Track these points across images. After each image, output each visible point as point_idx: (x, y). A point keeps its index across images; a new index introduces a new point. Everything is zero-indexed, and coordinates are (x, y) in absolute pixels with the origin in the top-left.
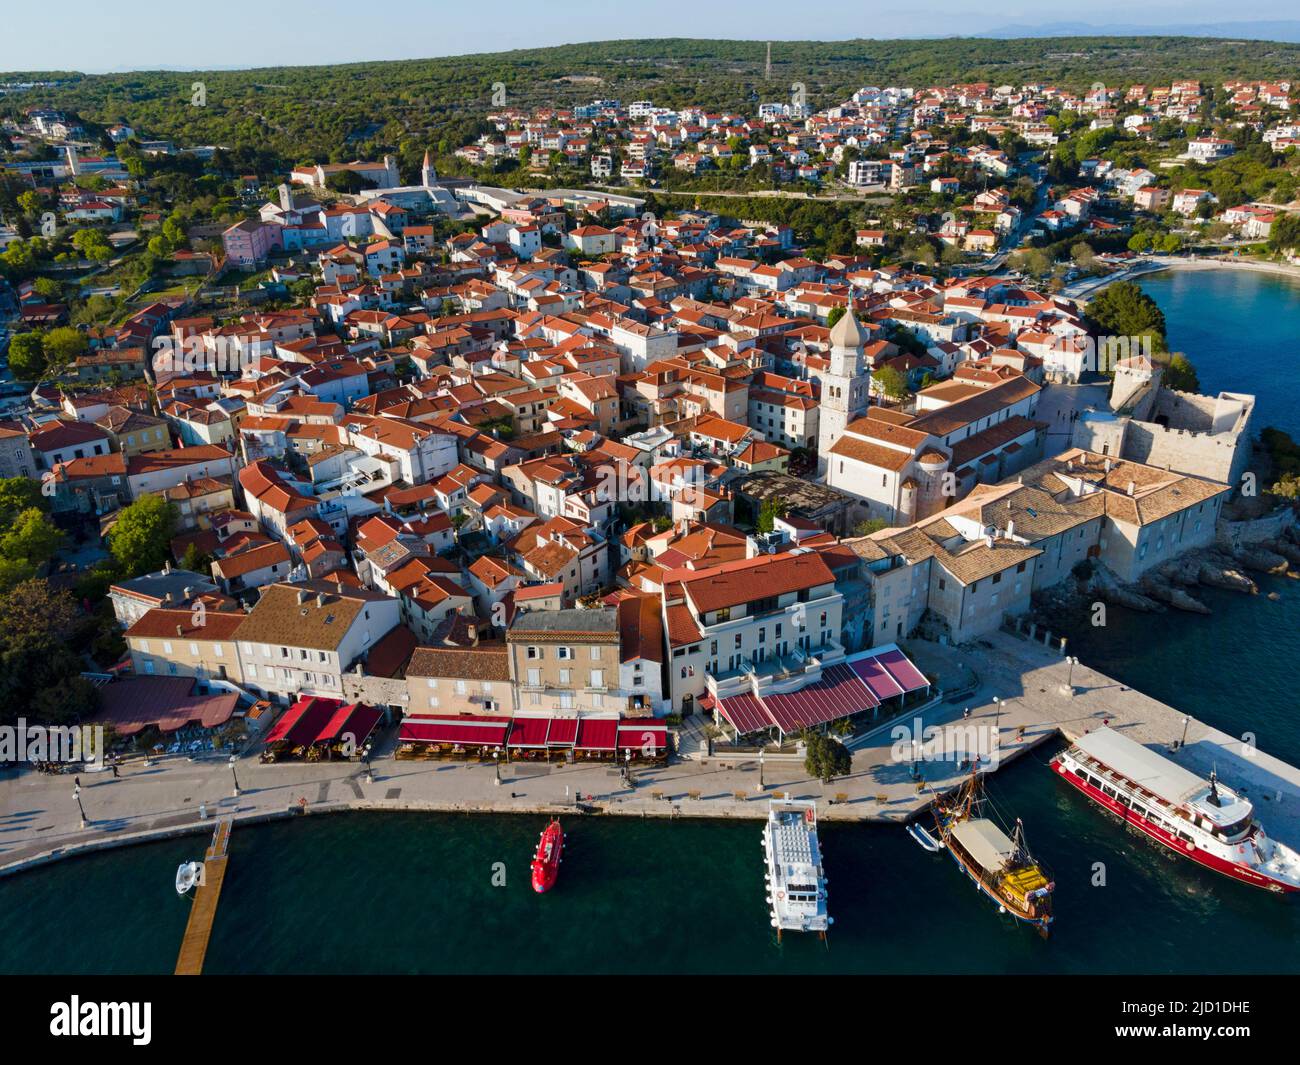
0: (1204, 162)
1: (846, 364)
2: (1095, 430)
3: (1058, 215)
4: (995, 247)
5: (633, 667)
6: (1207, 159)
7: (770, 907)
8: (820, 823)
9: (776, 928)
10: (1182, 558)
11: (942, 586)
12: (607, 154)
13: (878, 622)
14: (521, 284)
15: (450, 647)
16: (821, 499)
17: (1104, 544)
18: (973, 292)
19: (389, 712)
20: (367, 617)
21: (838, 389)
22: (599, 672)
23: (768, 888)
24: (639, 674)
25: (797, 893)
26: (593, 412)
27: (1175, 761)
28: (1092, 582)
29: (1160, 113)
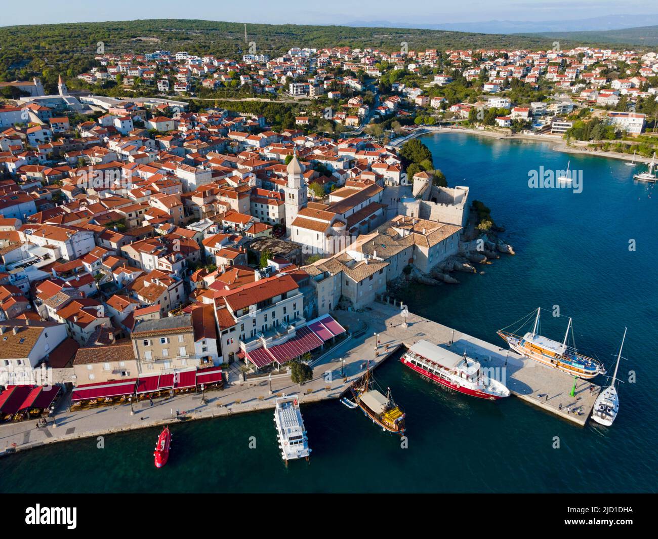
0: (441, 85)
1: (295, 183)
2: (407, 206)
3: (384, 108)
4: (359, 124)
5: (201, 343)
6: (442, 84)
7: (281, 450)
8: (301, 405)
9: (285, 460)
10: (447, 260)
11: (347, 284)
12: (165, 79)
13: (320, 304)
14: (124, 148)
15: (99, 346)
16: (289, 248)
17: (415, 257)
18: (351, 145)
19: (64, 387)
20: (46, 336)
21: (293, 195)
22: (184, 348)
23: (279, 441)
24: (205, 346)
25: (293, 441)
26: (169, 214)
27: (450, 350)
28: (411, 275)
29: (422, 63)
